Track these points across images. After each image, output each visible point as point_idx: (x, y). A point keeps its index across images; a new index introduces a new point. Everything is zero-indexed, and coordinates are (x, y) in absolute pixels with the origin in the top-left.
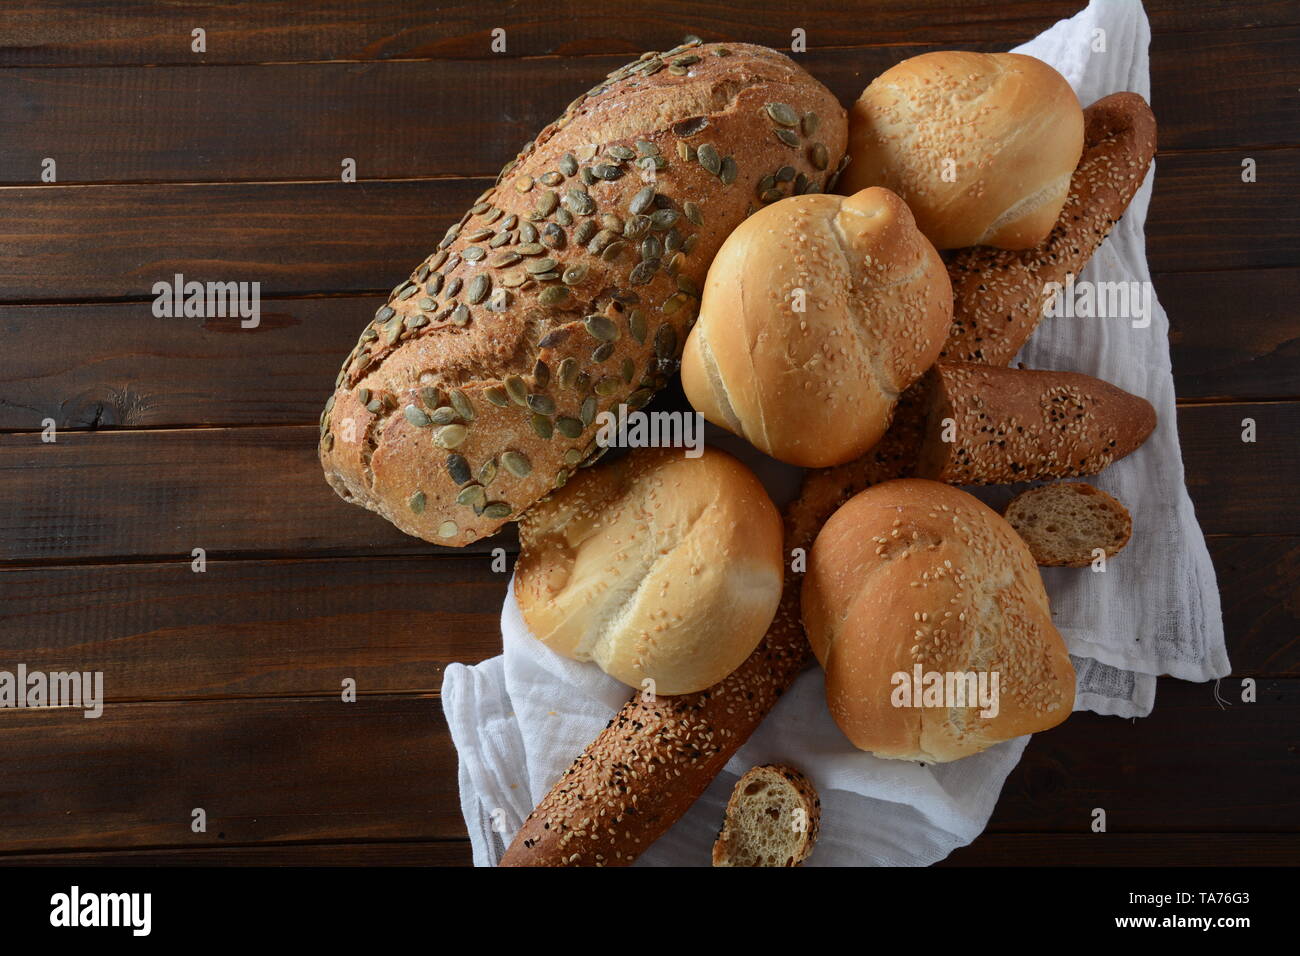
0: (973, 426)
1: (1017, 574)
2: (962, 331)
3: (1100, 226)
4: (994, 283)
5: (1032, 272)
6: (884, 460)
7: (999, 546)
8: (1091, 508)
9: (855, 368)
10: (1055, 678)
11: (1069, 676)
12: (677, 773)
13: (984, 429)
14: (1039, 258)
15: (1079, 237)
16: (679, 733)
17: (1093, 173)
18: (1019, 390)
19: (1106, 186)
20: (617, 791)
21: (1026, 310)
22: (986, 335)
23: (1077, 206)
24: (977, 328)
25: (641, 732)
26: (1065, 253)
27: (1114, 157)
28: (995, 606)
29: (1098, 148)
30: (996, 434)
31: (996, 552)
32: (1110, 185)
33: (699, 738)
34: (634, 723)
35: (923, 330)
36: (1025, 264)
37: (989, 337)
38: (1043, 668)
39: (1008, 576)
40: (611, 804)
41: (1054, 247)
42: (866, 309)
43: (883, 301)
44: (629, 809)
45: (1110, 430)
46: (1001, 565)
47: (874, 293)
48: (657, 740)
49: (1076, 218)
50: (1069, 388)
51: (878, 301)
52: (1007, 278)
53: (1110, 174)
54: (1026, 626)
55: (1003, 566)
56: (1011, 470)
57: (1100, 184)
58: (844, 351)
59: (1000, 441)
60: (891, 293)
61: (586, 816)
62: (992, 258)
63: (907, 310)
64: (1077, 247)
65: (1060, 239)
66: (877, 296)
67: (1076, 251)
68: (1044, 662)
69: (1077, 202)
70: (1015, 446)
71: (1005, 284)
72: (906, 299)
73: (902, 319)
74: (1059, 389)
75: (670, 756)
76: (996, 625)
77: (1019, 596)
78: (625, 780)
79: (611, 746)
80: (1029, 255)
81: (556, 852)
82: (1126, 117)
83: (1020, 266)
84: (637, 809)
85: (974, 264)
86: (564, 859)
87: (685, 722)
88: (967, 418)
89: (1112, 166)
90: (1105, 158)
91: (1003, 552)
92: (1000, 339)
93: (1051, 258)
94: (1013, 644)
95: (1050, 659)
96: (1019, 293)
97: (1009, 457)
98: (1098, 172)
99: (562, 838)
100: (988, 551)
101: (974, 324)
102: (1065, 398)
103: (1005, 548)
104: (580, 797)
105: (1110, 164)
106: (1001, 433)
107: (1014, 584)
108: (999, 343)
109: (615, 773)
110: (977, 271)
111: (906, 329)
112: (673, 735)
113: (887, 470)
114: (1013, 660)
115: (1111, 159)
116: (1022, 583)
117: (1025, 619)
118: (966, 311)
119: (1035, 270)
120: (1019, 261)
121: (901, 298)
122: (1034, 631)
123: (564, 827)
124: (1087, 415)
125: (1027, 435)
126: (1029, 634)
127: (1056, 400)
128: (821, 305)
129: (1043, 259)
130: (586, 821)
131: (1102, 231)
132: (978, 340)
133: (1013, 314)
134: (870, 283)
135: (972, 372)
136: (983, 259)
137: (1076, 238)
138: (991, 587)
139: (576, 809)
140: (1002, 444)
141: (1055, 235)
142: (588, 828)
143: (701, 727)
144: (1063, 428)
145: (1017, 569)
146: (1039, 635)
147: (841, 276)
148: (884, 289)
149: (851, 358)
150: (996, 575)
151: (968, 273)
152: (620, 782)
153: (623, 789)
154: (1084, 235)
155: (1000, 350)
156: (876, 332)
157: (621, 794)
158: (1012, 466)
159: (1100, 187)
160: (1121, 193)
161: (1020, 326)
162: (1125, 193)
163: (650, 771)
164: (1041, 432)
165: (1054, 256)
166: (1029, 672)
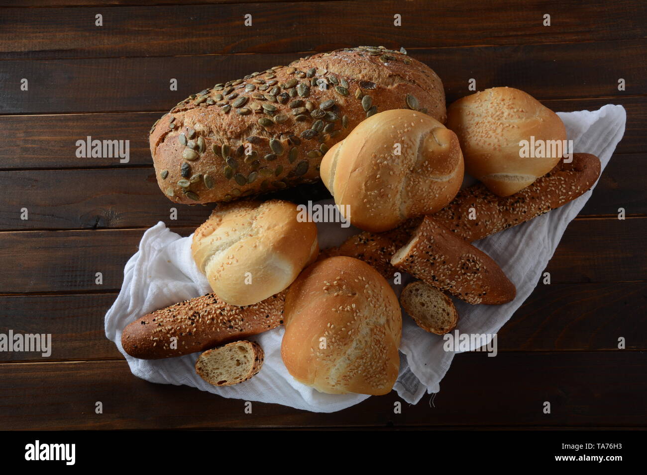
0: (423, 248)
1: (388, 321)
2: (453, 218)
3: (542, 207)
4: (479, 206)
5: (499, 210)
6: (384, 252)
7: (383, 305)
8: (444, 310)
9: (391, 205)
10: (386, 374)
11: (394, 376)
12: (218, 330)
13: (427, 253)
14: (507, 206)
15: (529, 207)
16: (229, 314)
17: (553, 182)
18: (455, 246)
19: (555, 191)
20: (190, 322)
21: (487, 225)
22: (462, 225)
23: (537, 193)
24: (460, 220)
25: (214, 305)
26: (519, 210)
27: (567, 180)
28: (369, 332)
29: (563, 173)
30: (432, 258)
31: (381, 308)
32: (557, 191)
33: (235, 321)
34: (215, 300)
35: (431, 203)
36: (499, 205)
37: (463, 227)
38: (382, 368)
39: (382, 320)
40: (184, 326)
41: (515, 205)
42: (412, 183)
43: (421, 183)
44: (190, 332)
45: (486, 287)
46: (380, 314)
47: (420, 177)
48: (218, 312)
49: (533, 198)
50: (478, 258)
51: (419, 182)
52: (487, 207)
53: (560, 187)
54: (381, 346)
55: (382, 315)
56: (432, 278)
57: (553, 189)
58: (389, 196)
59: (432, 262)
60: (427, 182)
61: (171, 325)
62: (487, 195)
63: (429, 193)
64: (526, 210)
65: (521, 203)
66: (420, 180)
67: (525, 212)
68: (383, 366)
69: (538, 191)
70: (438, 268)
71: (484, 208)
72: (432, 188)
73: (425, 195)
74: (473, 256)
75: (219, 321)
76: (366, 341)
77: (383, 331)
78: (195, 320)
79: (200, 304)
80: (503, 203)
81: (150, 332)
82: (584, 166)
83: (496, 205)
84: (193, 334)
85: (477, 193)
86: (152, 338)
87: (234, 311)
88: (422, 243)
89: (563, 184)
90: (563, 179)
91: (384, 309)
92: (468, 230)
93: (511, 209)
94: (371, 353)
95: (388, 365)
96: (488, 216)
97: (432, 272)
98: (555, 183)
99: (156, 328)
100: (377, 306)
101: (459, 218)
102: (473, 261)
103: (386, 307)
104: (174, 317)
105: (563, 182)
106: (434, 259)
107: (384, 324)
108: (466, 232)
109: (193, 315)
110: (476, 197)
111: (424, 200)
112: (226, 314)
113: (382, 257)
114: (368, 360)
115: (565, 180)
116: (389, 326)
117: (382, 343)
118: (460, 210)
119: (502, 210)
120: (497, 203)
121: (430, 186)
122: (384, 350)
123: (160, 325)
124: (479, 274)
125: (446, 266)
126: (381, 350)
127: (469, 260)
128: (391, 173)
129: (508, 208)
130: (170, 327)
131: (542, 209)
132: (457, 225)
133: (480, 223)
134: (421, 173)
135: (439, 227)
136: (482, 193)
137: (528, 207)
138: (371, 323)
139: (169, 320)
140: (432, 264)
141: (519, 200)
142: (170, 330)
143: (239, 317)
144: (465, 274)
145: (388, 318)
146: (386, 352)
147: (409, 163)
148: (425, 178)
149: (391, 200)
150: (376, 319)
151: (472, 196)
152: (193, 320)
153: (192, 323)
154: (532, 207)
155: (465, 235)
156: (410, 194)
157: (190, 325)
158: (432, 276)
159: (552, 190)
160: (560, 198)
161: (480, 230)
162: (563, 199)
163: (208, 322)
164: (453, 269)
165: (513, 209)
166: (374, 368)
